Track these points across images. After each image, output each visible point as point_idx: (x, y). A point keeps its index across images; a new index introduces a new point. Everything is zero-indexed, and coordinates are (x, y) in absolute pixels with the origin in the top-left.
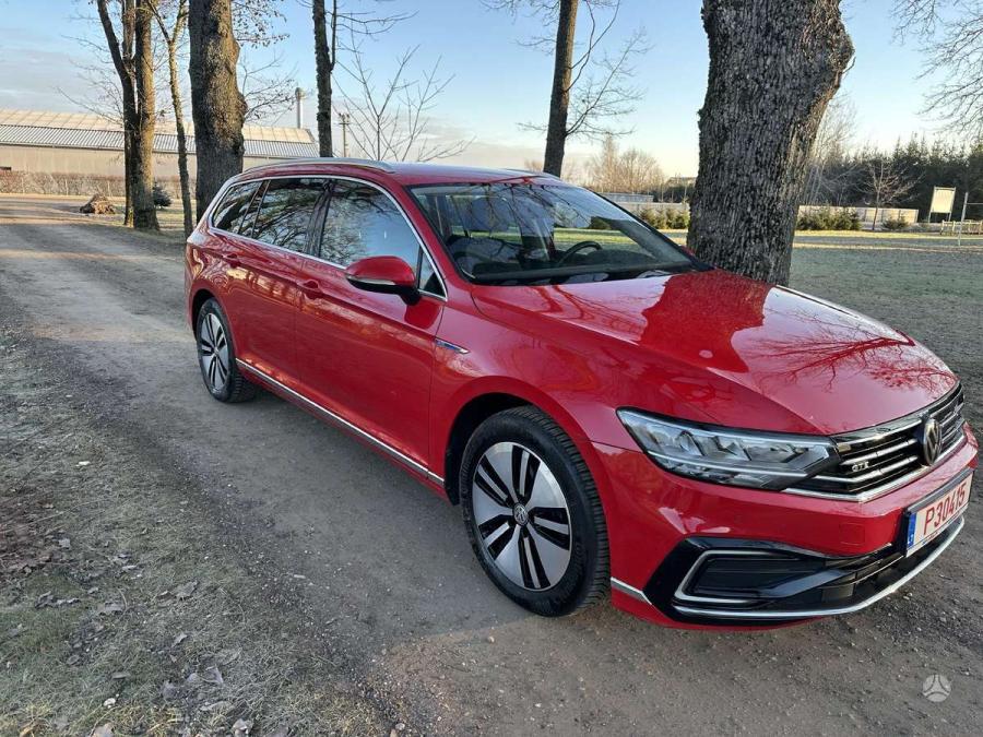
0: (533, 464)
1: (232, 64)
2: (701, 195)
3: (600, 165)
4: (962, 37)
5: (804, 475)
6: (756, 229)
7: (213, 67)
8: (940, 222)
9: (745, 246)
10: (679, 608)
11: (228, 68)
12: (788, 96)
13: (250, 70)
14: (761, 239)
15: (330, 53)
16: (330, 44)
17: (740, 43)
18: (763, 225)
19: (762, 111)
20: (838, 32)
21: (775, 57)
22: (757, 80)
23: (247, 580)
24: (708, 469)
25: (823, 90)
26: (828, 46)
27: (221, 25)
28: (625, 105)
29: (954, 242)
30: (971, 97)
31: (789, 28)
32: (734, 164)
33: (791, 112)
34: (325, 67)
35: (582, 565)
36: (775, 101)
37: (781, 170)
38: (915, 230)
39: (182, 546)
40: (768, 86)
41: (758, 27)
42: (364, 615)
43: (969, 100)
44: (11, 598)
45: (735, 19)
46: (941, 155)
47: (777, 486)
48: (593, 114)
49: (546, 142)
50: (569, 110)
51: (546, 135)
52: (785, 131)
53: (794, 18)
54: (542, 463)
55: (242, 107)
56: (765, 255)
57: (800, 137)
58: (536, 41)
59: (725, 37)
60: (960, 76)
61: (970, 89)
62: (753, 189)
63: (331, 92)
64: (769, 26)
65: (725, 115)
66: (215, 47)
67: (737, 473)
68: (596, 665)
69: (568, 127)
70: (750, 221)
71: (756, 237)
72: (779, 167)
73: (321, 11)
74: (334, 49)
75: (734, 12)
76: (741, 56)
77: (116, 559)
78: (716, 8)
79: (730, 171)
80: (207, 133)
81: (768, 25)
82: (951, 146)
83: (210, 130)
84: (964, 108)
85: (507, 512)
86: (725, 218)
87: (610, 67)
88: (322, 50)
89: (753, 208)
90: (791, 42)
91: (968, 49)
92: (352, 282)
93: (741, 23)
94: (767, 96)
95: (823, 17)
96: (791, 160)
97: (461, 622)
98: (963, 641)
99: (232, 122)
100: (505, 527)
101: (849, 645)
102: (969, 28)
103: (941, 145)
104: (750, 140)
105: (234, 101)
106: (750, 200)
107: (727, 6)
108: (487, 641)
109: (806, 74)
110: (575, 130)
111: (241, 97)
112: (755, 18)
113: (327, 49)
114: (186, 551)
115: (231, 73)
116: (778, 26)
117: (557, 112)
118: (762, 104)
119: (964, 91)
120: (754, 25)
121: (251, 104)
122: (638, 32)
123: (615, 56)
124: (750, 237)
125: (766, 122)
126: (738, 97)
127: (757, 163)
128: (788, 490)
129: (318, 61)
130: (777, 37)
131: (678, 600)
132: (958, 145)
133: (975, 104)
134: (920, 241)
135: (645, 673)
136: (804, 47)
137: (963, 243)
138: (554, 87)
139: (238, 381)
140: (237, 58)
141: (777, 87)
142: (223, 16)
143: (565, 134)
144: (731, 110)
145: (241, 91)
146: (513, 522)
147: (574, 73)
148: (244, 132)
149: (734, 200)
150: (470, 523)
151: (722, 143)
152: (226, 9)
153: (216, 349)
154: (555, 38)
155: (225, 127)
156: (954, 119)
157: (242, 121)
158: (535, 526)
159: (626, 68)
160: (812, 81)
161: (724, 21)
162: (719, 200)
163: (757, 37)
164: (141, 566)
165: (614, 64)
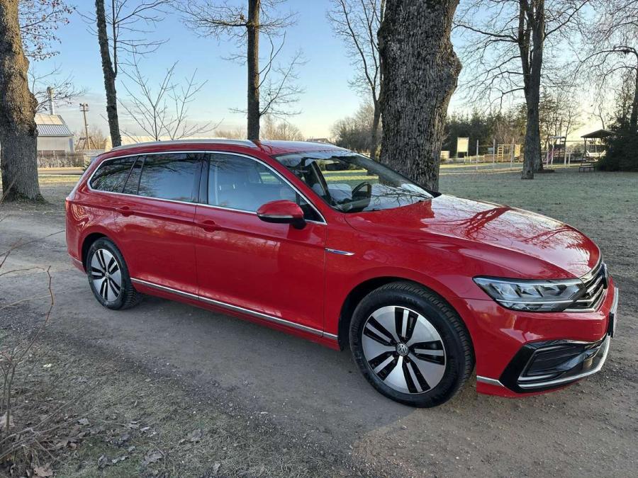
0: (413, 318)
1: (24, 72)
2: (387, 151)
3: (264, 133)
4: (466, 54)
5: (572, 301)
6: (422, 169)
7: (10, 76)
8: (463, 157)
9: (417, 179)
10: (520, 386)
11: (21, 75)
12: (432, 92)
13: (36, 76)
14: (425, 175)
15: (113, 66)
16: (112, 60)
17: (404, 63)
18: (425, 166)
19: (419, 101)
20: (453, 56)
21: (424, 70)
22: (415, 84)
23: (233, 421)
24: (528, 305)
25: (450, 88)
26: (450, 64)
27: (14, 46)
28: (294, 97)
29: (474, 168)
30: (474, 87)
31: (430, 54)
32: (407, 132)
33: (435, 101)
34: (110, 76)
35: (456, 372)
36: (426, 95)
37: (432, 134)
38: (451, 163)
39: (172, 409)
40: (421, 87)
41: (413, 54)
42: (322, 429)
43: (473, 89)
44: (76, 466)
45: (399, 49)
46: (456, 119)
47: (560, 309)
48: (275, 102)
49: (247, 121)
50: (260, 100)
51: (247, 116)
52: (432, 112)
53: (432, 49)
54: (420, 315)
55: (34, 103)
56: (427, 183)
57: (440, 115)
58: (234, 57)
59: (394, 59)
60: (467, 75)
61: (473, 83)
62: (418, 146)
63: (115, 92)
64: (419, 54)
65: (398, 104)
66: (10, 60)
67: (541, 305)
68: (470, 429)
69: (261, 110)
70: (418, 164)
71: (422, 173)
72: (431, 133)
73: (105, 38)
74: (116, 63)
75: (398, 45)
76: (405, 70)
77: (131, 425)
78: (387, 42)
79: (404, 136)
80: (9, 122)
81: (419, 52)
82: (461, 114)
83: (10, 119)
84: (471, 93)
85: (392, 349)
86: (404, 163)
87: (283, 73)
88: (107, 63)
89: (419, 157)
90: (431, 62)
91: (469, 61)
92: (262, 219)
93: (403, 51)
94: (422, 93)
95: (445, 48)
96: (436, 128)
97: (379, 421)
98: (630, 379)
99: (26, 113)
100: (391, 358)
101: (582, 392)
102: (468, 50)
103: (456, 114)
104: (414, 118)
105: (27, 98)
106: (417, 152)
107: (394, 41)
108: (402, 429)
109: (440, 80)
110: (265, 112)
111: (32, 95)
112: (411, 48)
113: (111, 64)
114: (176, 411)
115: (25, 79)
116: (424, 53)
117: (252, 101)
118: (419, 97)
119: (470, 84)
120: (411, 53)
121: (40, 101)
122: (298, 51)
123: (286, 66)
124: (419, 174)
125: (422, 108)
126: (405, 94)
127: (419, 131)
128: (567, 310)
129: (105, 72)
130: (424, 59)
131: (520, 381)
132: (465, 114)
133: (477, 91)
134: (456, 169)
135: (498, 428)
136: (437, 65)
137: (479, 168)
138: (249, 86)
139: (130, 294)
140: (28, 68)
141: (426, 87)
142: (15, 40)
143: (259, 115)
144: (402, 101)
145: (31, 91)
146: (396, 355)
147: (261, 77)
148: (37, 120)
149: (408, 153)
150: (361, 361)
151: (398, 120)
152: (17, 34)
153: (107, 274)
154: (246, 55)
155: (22, 117)
156: (467, 100)
157: (35, 113)
158: (415, 354)
159: (295, 73)
160: (444, 83)
161: (393, 50)
162: (399, 153)
163: (413, 59)
164: (152, 426)
165: (286, 71)
